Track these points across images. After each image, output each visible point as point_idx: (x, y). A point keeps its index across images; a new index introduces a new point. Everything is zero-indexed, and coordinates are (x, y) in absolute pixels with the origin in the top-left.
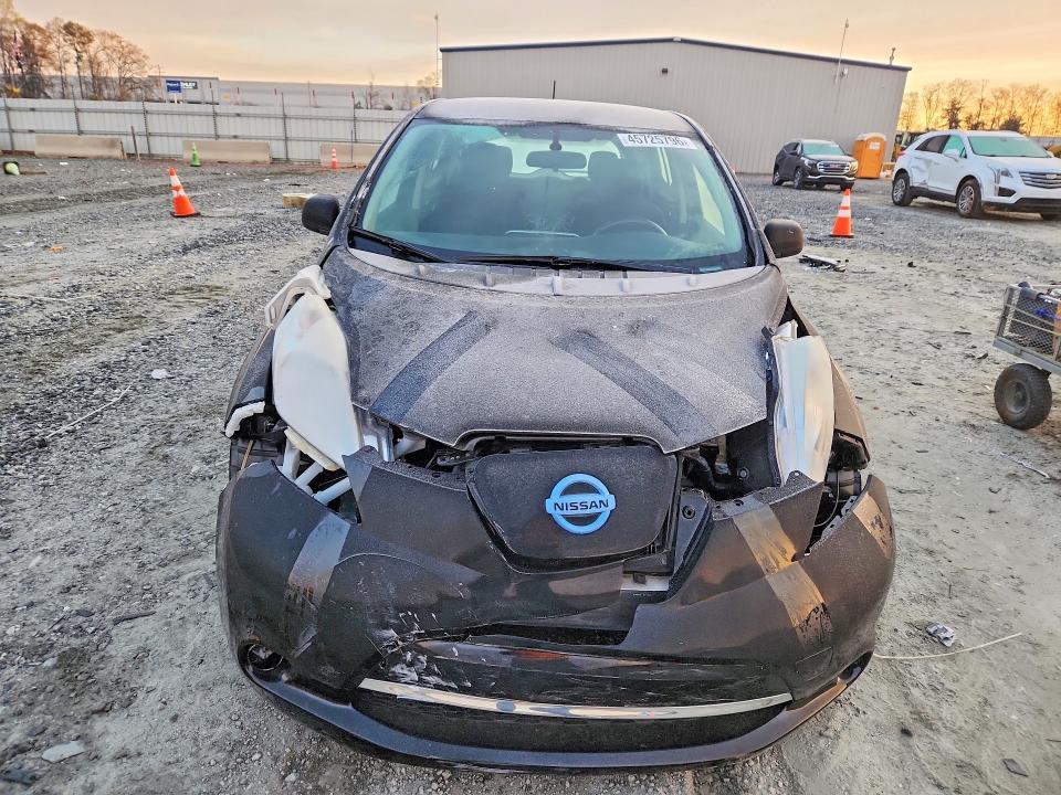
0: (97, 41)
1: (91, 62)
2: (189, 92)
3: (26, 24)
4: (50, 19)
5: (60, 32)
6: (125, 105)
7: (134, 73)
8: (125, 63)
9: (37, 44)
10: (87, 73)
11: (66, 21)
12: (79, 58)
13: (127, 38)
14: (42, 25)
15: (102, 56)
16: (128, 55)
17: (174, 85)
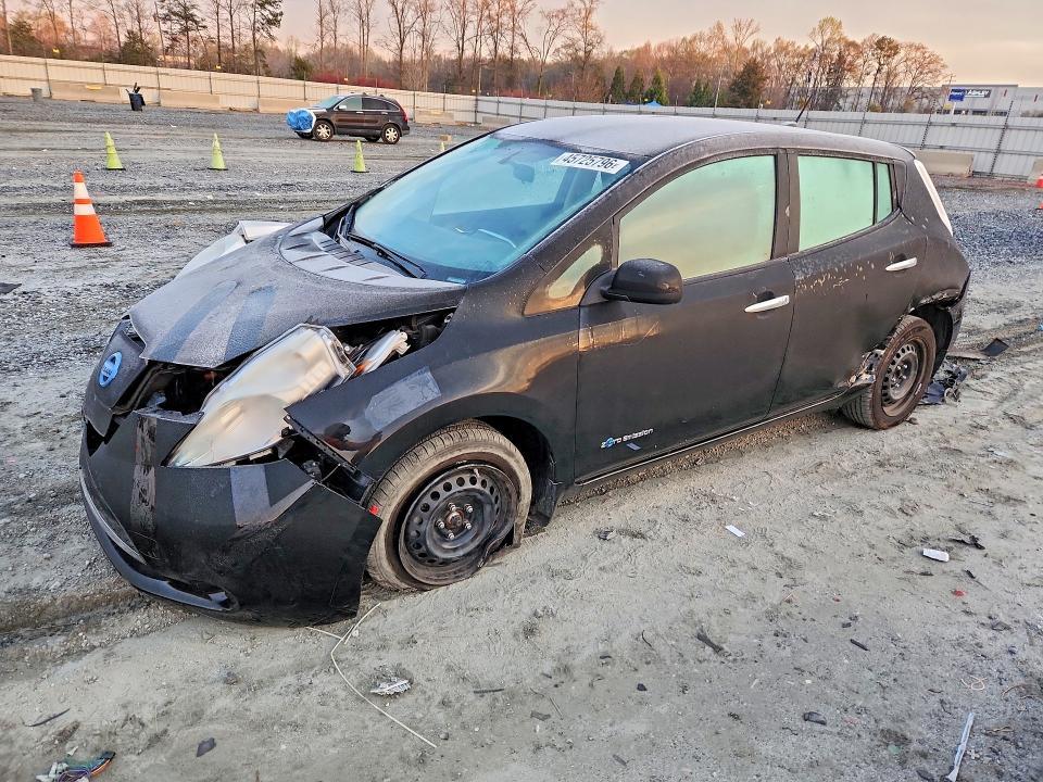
0: (902, 53)
1: (889, 74)
2: (971, 101)
3: (846, 42)
4: (866, 36)
5: (871, 47)
6: (905, 117)
7: (926, 83)
8: (921, 73)
9: (849, 59)
10: (881, 84)
11: (881, 37)
12: (879, 70)
13: (931, 49)
14: (859, 42)
15: (902, 68)
16: (927, 64)
17: (958, 94)
